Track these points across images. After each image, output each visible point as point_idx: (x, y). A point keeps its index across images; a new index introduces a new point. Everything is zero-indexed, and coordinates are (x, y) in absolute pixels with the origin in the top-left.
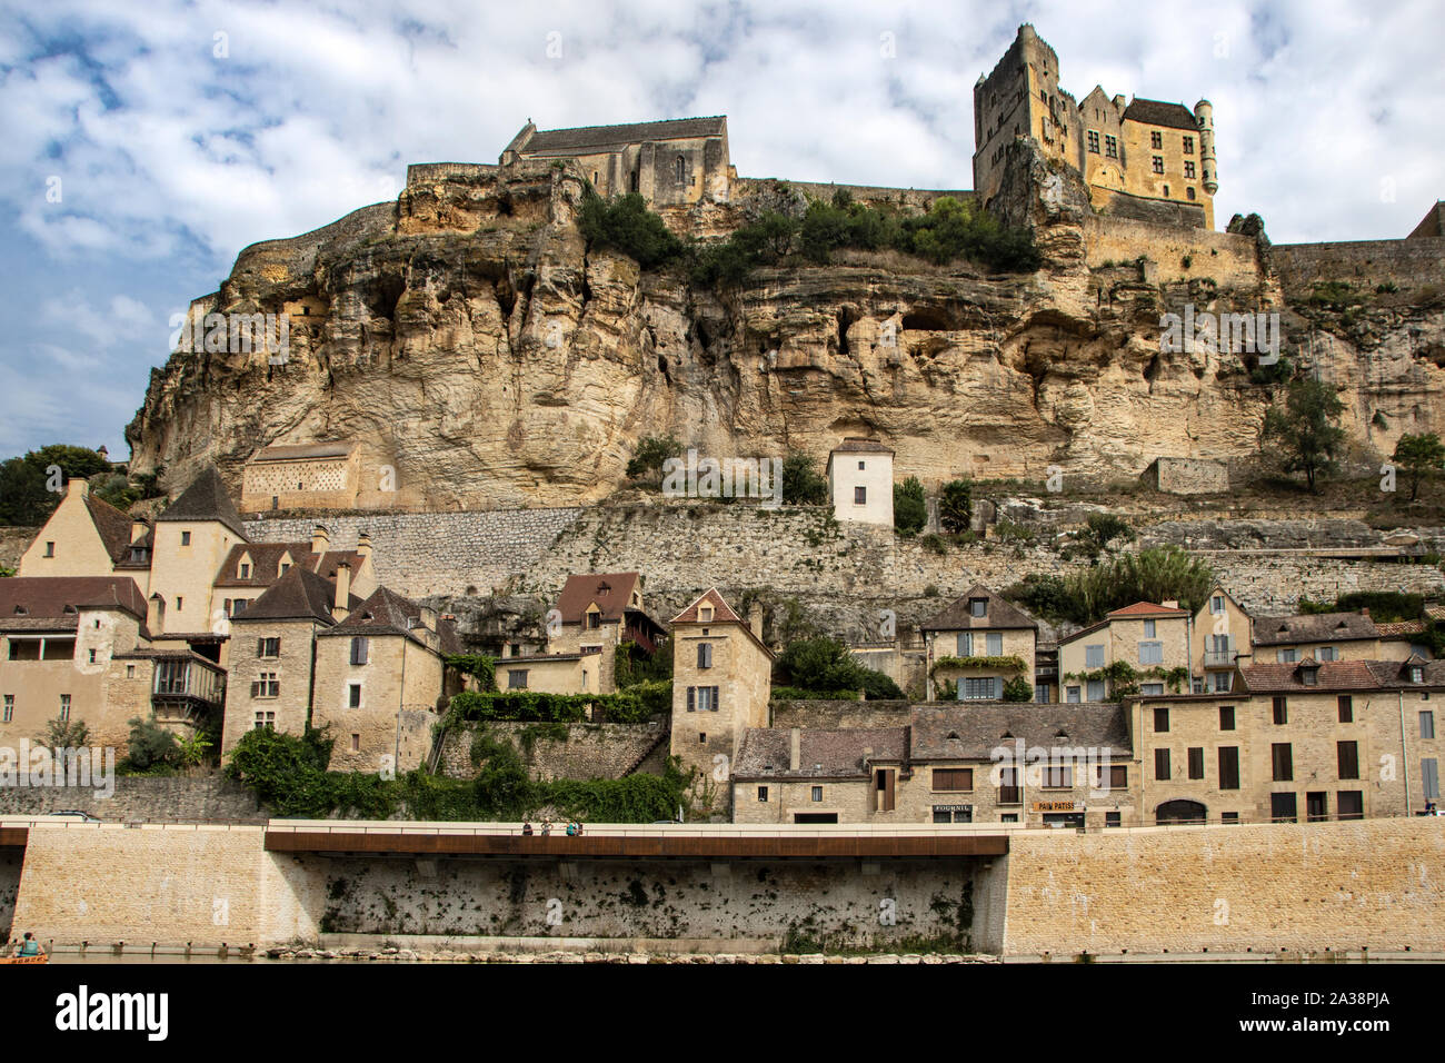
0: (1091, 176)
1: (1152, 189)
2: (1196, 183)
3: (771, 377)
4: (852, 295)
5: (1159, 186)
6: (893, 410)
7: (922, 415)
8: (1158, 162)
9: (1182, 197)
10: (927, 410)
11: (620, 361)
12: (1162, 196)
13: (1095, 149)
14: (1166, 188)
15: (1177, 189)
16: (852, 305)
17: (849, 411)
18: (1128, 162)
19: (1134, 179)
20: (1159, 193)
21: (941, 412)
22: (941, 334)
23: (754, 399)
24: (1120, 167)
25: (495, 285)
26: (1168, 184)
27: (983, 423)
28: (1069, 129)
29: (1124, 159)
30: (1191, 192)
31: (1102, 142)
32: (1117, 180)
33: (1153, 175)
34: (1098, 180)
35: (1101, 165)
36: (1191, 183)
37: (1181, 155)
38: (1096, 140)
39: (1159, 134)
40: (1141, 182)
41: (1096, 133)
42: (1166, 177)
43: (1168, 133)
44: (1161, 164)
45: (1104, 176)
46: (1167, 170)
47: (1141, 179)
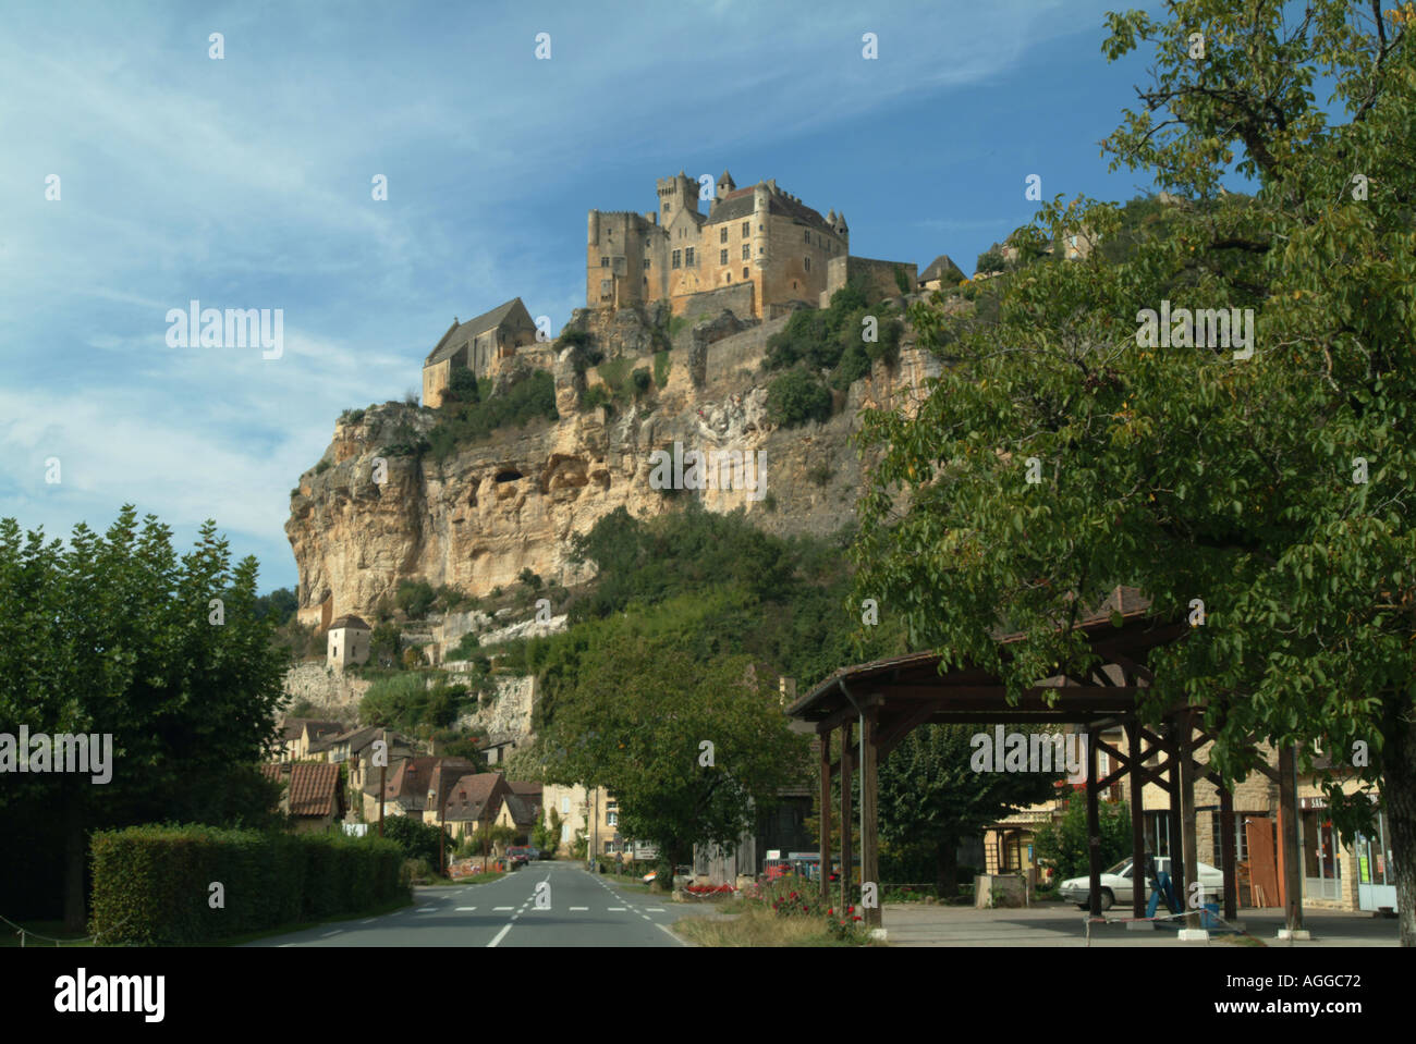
0: (672, 290)
1: (718, 281)
2: (750, 261)
4: (476, 468)
5: (724, 277)
8: (724, 253)
9: (738, 278)
10: (508, 536)
11: (396, 531)
12: (724, 283)
13: (676, 264)
14: (729, 275)
15: (736, 273)
18: (703, 264)
19: (706, 278)
21: (513, 535)
22: (512, 483)
24: (695, 271)
26: (730, 271)
28: (653, 260)
29: (699, 262)
30: (746, 272)
31: (683, 257)
32: (693, 283)
33: (720, 267)
34: (677, 291)
35: (681, 277)
36: (746, 263)
37: (741, 241)
38: (679, 256)
39: (726, 229)
40: (712, 278)
41: (679, 251)
42: (730, 265)
43: (732, 226)
44: (726, 255)
45: (683, 286)
46: (730, 259)
47: (712, 274)
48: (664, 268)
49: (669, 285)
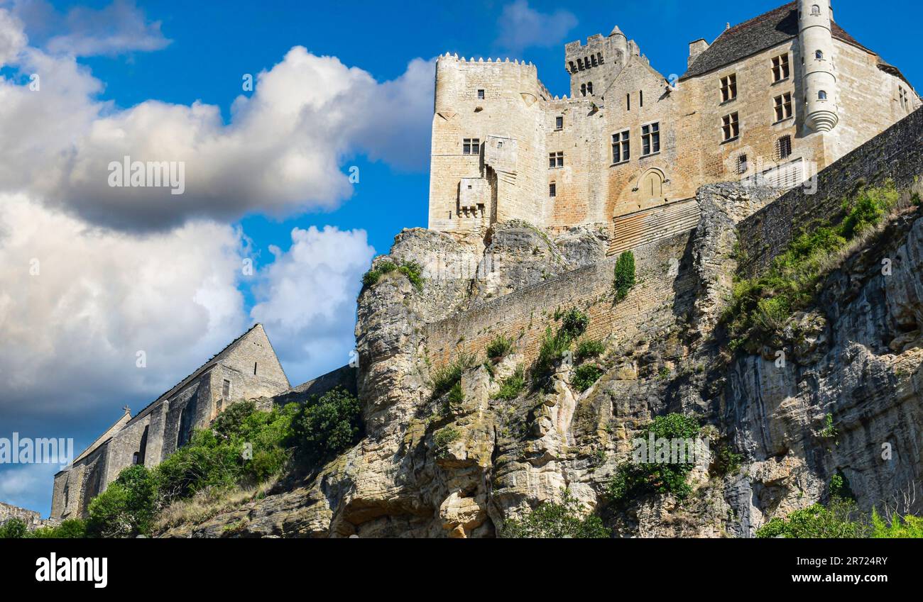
0: (613, 206)
1: (719, 173)
2: (789, 127)
8: (732, 126)
13: (622, 158)
15: (761, 151)
18: (681, 150)
19: (688, 173)
29: (669, 148)
31: (636, 140)
33: (723, 148)
34: (625, 205)
35: (632, 178)
36: (784, 130)
37: (768, 92)
38: (626, 144)
39: (733, 78)
40: (701, 172)
41: (626, 134)
42: (745, 140)
43: (746, 68)
44: (736, 126)
45: (635, 194)
46: (744, 128)
47: (700, 165)
49: (604, 197)
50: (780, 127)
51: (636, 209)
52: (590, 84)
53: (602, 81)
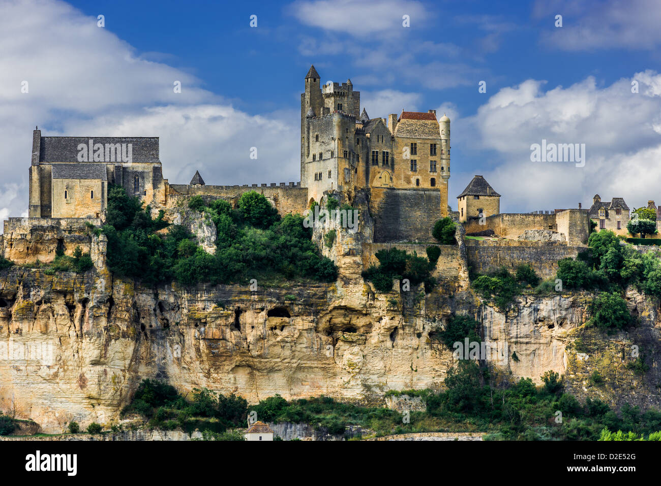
0: (372, 182)
1: (409, 182)
2: (436, 175)
3: (201, 342)
4: (242, 301)
5: (413, 180)
6: (263, 360)
7: (276, 363)
8: (414, 163)
9: (426, 185)
10: (279, 360)
11: (128, 336)
12: (415, 186)
13: (375, 162)
14: (418, 181)
15: (425, 180)
16: (242, 306)
17: (241, 362)
18: (396, 167)
19: (398, 177)
20: (413, 185)
21: (286, 361)
22: (286, 319)
23: (193, 353)
24: (390, 171)
25: (65, 297)
26: (419, 177)
27: (307, 365)
28: (361, 155)
29: (393, 165)
30: (433, 182)
31: (380, 157)
32: (388, 180)
33: (410, 173)
34: (376, 183)
35: (379, 172)
36: (433, 175)
37: (428, 157)
38: (377, 156)
39: (416, 144)
40: (403, 179)
41: (377, 152)
42: (418, 173)
43: (421, 143)
44: (416, 165)
45: (380, 180)
46: (419, 168)
47: (402, 176)
48: (367, 163)
49: (370, 176)
50: (432, 174)
51: (380, 186)
52: (341, 104)
53: (346, 105)
